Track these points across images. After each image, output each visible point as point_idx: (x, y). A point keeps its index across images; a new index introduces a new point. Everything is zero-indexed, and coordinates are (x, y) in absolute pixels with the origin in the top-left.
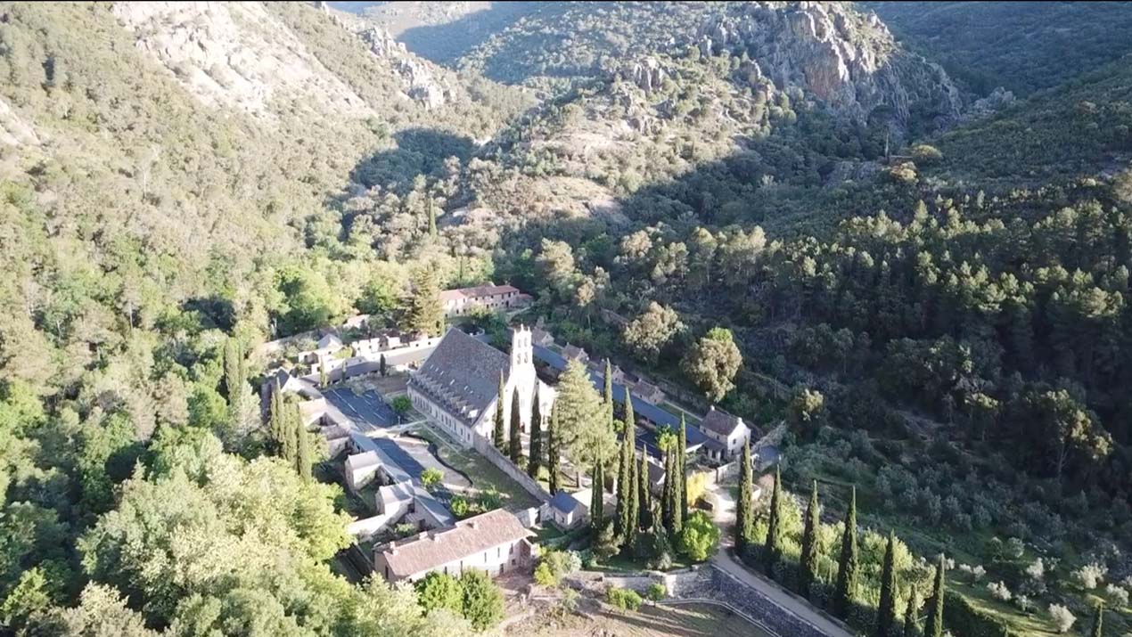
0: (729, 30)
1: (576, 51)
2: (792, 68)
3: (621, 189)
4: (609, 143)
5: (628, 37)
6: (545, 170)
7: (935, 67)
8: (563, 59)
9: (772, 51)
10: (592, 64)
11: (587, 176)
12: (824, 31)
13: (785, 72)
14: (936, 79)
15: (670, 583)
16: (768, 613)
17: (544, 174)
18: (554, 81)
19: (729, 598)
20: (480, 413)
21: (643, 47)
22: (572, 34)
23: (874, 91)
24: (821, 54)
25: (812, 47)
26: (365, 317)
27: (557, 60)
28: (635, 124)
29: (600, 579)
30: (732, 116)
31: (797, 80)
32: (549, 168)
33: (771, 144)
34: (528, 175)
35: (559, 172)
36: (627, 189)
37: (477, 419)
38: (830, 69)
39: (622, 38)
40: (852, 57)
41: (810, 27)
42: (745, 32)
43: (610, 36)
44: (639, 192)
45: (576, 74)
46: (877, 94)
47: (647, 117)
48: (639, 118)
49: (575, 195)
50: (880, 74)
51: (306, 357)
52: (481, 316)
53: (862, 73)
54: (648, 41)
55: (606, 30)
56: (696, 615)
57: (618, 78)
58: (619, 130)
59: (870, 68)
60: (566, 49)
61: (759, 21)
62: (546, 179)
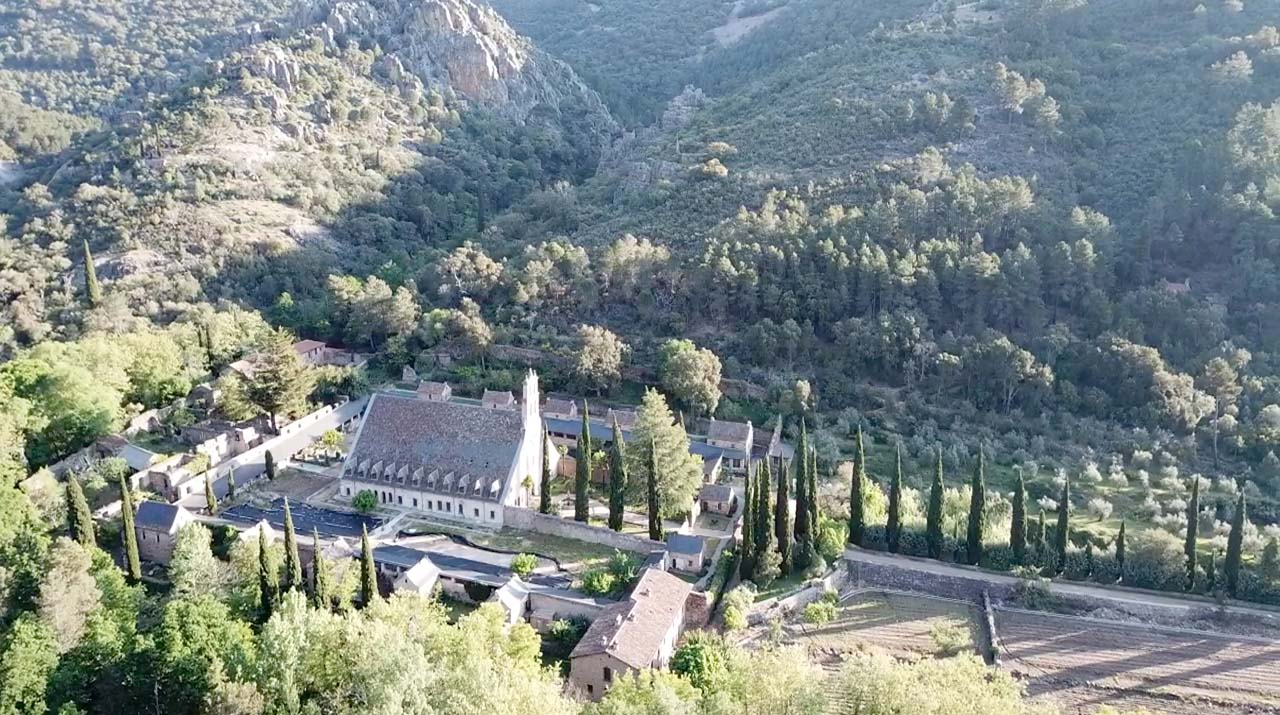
0: (346, 18)
1: (46, 36)
2: (433, 62)
3: (320, 209)
4: (272, 154)
5: (121, 19)
6: (207, 193)
7: (563, 64)
8: (28, 47)
9: (406, 43)
10: (79, 54)
11: (268, 197)
12: (461, 24)
13: (428, 70)
14: (566, 76)
15: (829, 585)
16: (917, 582)
17: (210, 199)
18: (24, 76)
19: (870, 582)
20: (503, 484)
21: (149, 33)
22: (32, 13)
23: (525, 89)
24: (465, 48)
25: (452, 40)
26: (153, 413)
27: (19, 47)
28: (291, 130)
29: (776, 605)
30: (389, 118)
31: (442, 77)
32: (213, 190)
33: (445, 149)
34: (185, 201)
35: (228, 195)
36: (327, 209)
37: (501, 491)
38: (478, 65)
39: (113, 21)
40: (497, 54)
41: (446, 18)
42: (367, 22)
43: (94, 17)
44: (342, 212)
45: (56, 67)
46: (529, 91)
47: (303, 123)
48: (293, 122)
49: (267, 221)
50: (526, 69)
51: (141, 480)
52: (339, 380)
53: (511, 70)
54: (153, 25)
55: (86, 9)
56: (864, 605)
57: (246, 73)
58: (275, 139)
59: (517, 65)
60: (29, 33)
61: (377, 8)
62: (213, 204)
